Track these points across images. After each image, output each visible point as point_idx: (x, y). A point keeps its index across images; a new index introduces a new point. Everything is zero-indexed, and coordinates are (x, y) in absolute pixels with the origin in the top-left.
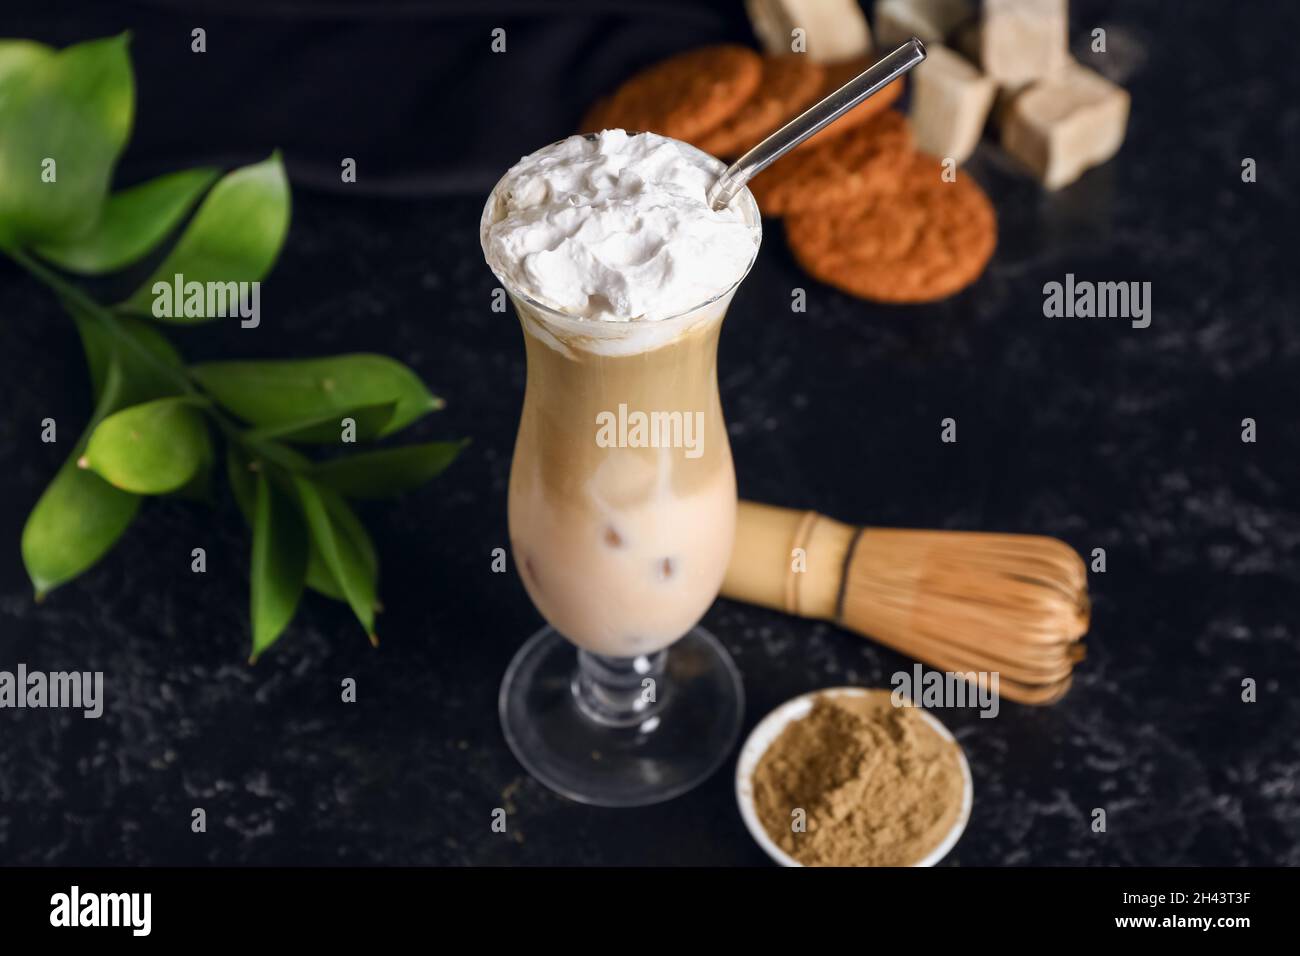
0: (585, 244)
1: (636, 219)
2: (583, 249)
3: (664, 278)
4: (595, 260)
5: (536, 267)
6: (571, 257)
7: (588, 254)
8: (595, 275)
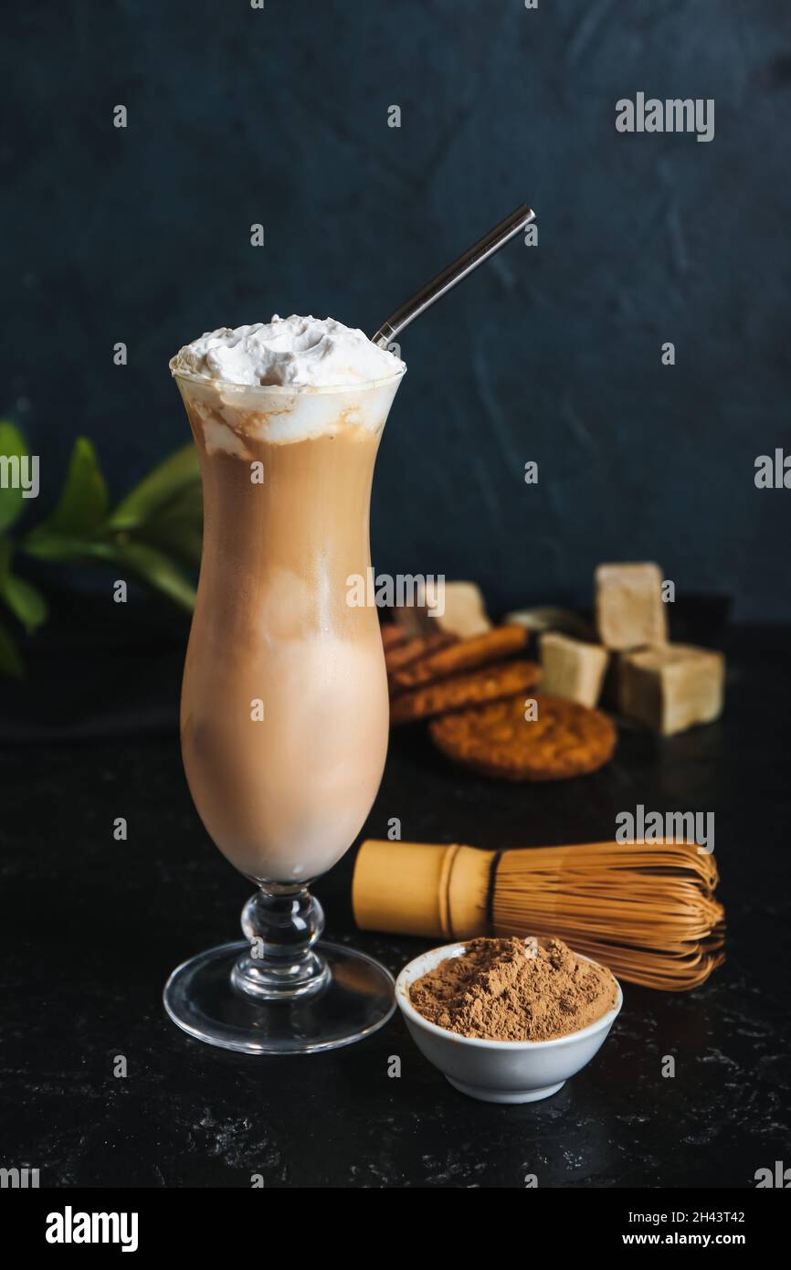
0: (259, 340)
1: (302, 326)
2: (256, 344)
3: (325, 353)
4: (265, 349)
5: (216, 354)
6: (247, 351)
7: (261, 346)
8: (266, 361)
